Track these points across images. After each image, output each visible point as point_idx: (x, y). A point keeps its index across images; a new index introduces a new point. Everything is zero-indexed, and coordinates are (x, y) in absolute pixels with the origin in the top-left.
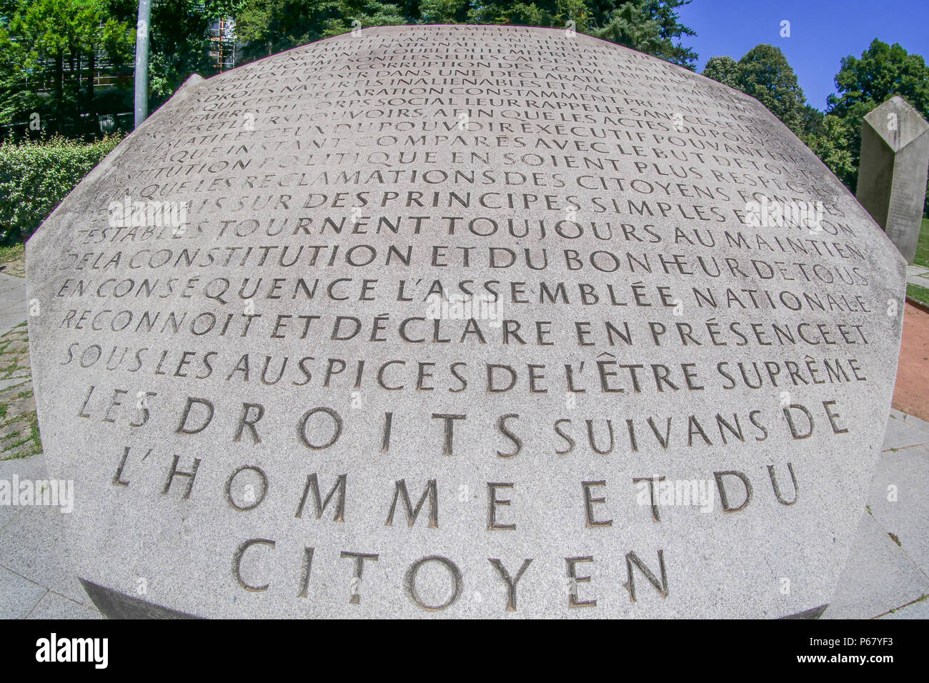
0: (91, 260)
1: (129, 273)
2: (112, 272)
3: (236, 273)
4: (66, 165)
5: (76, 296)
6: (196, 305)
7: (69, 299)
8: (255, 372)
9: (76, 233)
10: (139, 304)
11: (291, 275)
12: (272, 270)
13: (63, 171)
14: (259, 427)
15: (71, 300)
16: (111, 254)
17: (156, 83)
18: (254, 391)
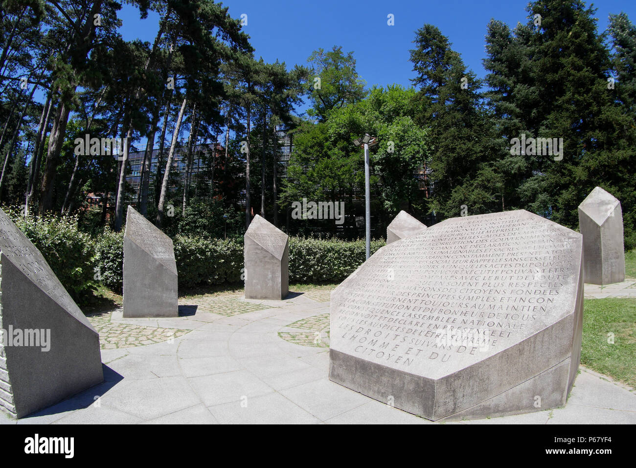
0: (348, 300)
1: (356, 304)
2: (352, 303)
3: (377, 308)
4: (338, 252)
5: (343, 307)
6: (367, 312)
7: (341, 308)
8: (372, 325)
9: (345, 293)
10: (356, 311)
11: (386, 309)
12: (384, 308)
13: (336, 254)
14: (369, 333)
15: (342, 308)
16: (352, 299)
17: (387, 204)
18: (371, 328)
